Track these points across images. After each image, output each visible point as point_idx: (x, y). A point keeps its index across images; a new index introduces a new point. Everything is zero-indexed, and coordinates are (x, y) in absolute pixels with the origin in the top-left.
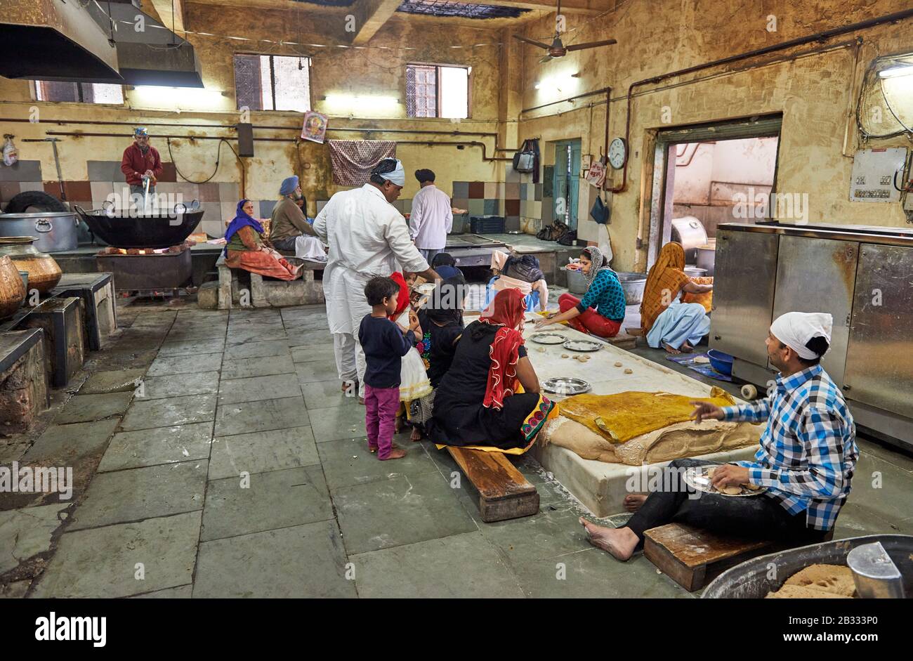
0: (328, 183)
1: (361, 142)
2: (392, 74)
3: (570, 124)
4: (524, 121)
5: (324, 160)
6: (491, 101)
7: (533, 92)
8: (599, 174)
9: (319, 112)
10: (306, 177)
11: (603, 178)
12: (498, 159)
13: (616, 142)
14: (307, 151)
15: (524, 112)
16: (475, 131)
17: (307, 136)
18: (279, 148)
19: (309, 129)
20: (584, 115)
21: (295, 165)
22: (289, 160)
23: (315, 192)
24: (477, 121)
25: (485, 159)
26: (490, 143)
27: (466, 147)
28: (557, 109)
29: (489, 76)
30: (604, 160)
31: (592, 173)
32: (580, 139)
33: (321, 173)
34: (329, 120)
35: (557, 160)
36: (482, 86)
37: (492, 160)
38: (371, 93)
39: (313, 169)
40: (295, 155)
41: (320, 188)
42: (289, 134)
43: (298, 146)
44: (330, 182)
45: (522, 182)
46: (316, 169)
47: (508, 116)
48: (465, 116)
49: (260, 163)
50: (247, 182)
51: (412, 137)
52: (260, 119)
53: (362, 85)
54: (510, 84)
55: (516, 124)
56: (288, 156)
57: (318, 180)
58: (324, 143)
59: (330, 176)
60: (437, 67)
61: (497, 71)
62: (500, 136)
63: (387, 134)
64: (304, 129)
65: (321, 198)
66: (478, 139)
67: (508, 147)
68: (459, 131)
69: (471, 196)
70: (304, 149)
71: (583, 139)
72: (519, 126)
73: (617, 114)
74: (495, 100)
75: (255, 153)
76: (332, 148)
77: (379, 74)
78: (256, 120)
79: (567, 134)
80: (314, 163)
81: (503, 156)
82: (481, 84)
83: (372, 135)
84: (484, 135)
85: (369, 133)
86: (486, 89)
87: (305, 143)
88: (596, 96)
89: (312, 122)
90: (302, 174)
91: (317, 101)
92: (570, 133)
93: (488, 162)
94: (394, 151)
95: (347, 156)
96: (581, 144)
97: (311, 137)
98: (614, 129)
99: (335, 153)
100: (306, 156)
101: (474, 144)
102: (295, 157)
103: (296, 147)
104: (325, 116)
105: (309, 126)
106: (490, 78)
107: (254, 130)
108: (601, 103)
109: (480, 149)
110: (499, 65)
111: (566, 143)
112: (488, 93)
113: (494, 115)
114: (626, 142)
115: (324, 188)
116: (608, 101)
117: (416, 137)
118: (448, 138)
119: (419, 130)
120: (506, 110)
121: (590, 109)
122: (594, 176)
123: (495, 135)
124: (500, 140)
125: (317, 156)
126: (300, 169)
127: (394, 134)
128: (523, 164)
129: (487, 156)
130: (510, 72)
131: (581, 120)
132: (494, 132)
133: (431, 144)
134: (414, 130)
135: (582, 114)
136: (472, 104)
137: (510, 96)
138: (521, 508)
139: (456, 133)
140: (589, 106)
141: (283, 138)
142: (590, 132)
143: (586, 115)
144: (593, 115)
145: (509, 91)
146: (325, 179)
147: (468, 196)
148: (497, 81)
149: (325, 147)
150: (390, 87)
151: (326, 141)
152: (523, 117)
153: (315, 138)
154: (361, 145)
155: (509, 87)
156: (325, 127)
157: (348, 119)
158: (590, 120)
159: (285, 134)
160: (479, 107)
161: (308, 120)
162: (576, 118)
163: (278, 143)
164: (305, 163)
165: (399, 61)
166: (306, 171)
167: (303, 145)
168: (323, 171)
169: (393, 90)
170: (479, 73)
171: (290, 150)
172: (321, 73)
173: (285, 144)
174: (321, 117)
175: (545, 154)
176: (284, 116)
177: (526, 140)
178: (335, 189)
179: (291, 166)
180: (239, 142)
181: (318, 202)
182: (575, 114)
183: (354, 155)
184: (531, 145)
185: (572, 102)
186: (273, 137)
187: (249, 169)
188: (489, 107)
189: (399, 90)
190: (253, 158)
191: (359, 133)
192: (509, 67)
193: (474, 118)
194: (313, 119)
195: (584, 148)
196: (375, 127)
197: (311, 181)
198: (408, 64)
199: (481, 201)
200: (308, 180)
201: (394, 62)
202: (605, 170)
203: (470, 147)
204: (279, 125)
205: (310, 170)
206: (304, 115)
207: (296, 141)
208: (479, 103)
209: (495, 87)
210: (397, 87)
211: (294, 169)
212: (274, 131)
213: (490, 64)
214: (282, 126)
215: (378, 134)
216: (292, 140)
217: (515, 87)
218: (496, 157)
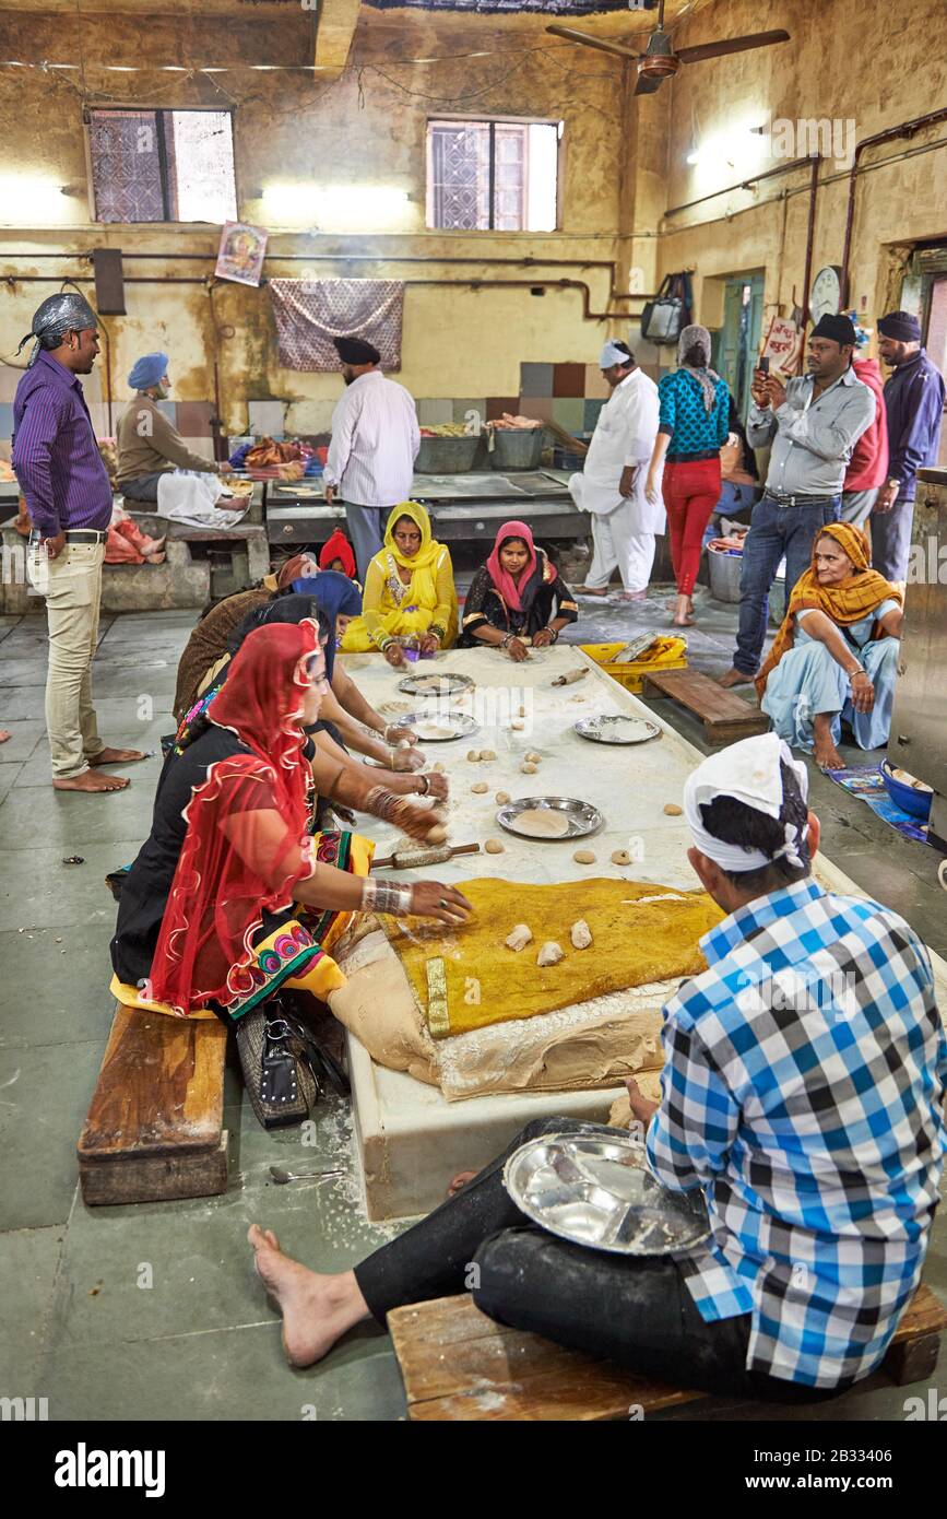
0: (270, 366)
1: (332, 283)
2: (397, 140)
3: (746, 238)
4: (670, 234)
5: (263, 319)
6: (603, 195)
7: (686, 172)
8: (787, 346)
9: (251, 222)
10: (227, 354)
11: (796, 352)
12: (616, 317)
13: (825, 275)
14: (229, 302)
15: (668, 214)
16: (568, 258)
17: (227, 271)
18: (175, 296)
19: (229, 257)
20: (772, 216)
21: (206, 328)
22: (194, 319)
23: (245, 383)
24: (572, 236)
25: (588, 316)
26: (599, 281)
27: (550, 292)
28: (726, 206)
29: (599, 139)
30: (800, 316)
31: (773, 344)
32: (762, 270)
33: (257, 345)
34: (270, 238)
35: (726, 317)
36: (585, 162)
37: (602, 318)
38: (354, 181)
39: (240, 338)
40: (206, 310)
41: (254, 376)
42: (193, 269)
43: (210, 290)
44: (274, 365)
45: (662, 364)
46: (247, 338)
47: (636, 225)
48: (550, 226)
49: (139, 326)
50: (115, 364)
51: (437, 272)
52: (137, 238)
53: (336, 164)
54: (641, 153)
55: (652, 241)
56: (191, 312)
57: (250, 360)
58: (260, 285)
59: (274, 351)
60: (492, 123)
61: (618, 129)
62: (620, 268)
63: (388, 266)
64: (221, 258)
65: (257, 395)
66: (574, 274)
67: (633, 291)
68: (535, 257)
69: (558, 393)
70: (223, 298)
71: (767, 270)
72: (660, 247)
73: (831, 211)
74: (613, 192)
75: (128, 308)
76: (276, 295)
77: (370, 143)
78: (129, 242)
79: (740, 259)
80: (243, 326)
81: (626, 309)
82: (581, 158)
83: (355, 268)
84: (587, 265)
85: (351, 263)
86: (594, 169)
87: (224, 287)
88: (796, 174)
89: (236, 244)
90: (220, 347)
91: (246, 201)
92: (747, 258)
93: (594, 323)
94: (400, 300)
95: (305, 312)
96: (763, 281)
97: (235, 273)
98: (824, 245)
99: (281, 305)
100: (228, 311)
101: (564, 284)
102: (205, 315)
103: (207, 294)
104: (263, 232)
105: (230, 251)
106: (601, 143)
107: (126, 263)
108: (801, 190)
109: (577, 294)
110: (622, 116)
111: (742, 279)
112: (597, 176)
113: (610, 224)
114: (843, 274)
115: (263, 376)
116: (815, 185)
117: (447, 272)
118: (513, 273)
119: (450, 257)
120: (632, 213)
121: (783, 202)
122: (778, 351)
123: (610, 265)
124: (621, 275)
125: (248, 313)
126: (216, 339)
127: (400, 265)
128: (657, 326)
129: (593, 310)
130: (641, 131)
131: (767, 229)
132: (607, 258)
133: (476, 285)
134: (443, 256)
135: (772, 215)
136: (566, 199)
137: (642, 180)
138: (174, 1180)
139: (528, 262)
140: (780, 198)
141: (182, 277)
142: (782, 254)
143: (777, 218)
144: (789, 216)
145: (639, 169)
146: (264, 360)
147: (550, 391)
148: (616, 152)
149: (263, 294)
150: (393, 168)
151: (263, 283)
152: (668, 225)
153: (242, 276)
154: (333, 289)
155: (639, 162)
156: (262, 254)
157: (308, 236)
158: (781, 228)
159: (184, 268)
160: (578, 205)
161: (230, 240)
162: (758, 224)
163: (172, 287)
164: (225, 327)
165: (412, 112)
166: (227, 342)
167: (221, 290)
168: (260, 342)
169: (399, 173)
170: (579, 133)
171: (196, 300)
172: (253, 143)
173: (185, 289)
174: (255, 233)
175: (703, 306)
176: (182, 233)
177: (669, 276)
178: (283, 377)
179: (199, 333)
180: (97, 287)
181: (251, 404)
182: (756, 214)
183: (319, 310)
184: (677, 286)
185: (750, 188)
186: (163, 276)
187: (120, 339)
188: (599, 207)
189: (410, 174)
190: (125, 318)
191: (330, 265)
192: (641, 120)
193: (566, 229)
194: (239, 238)
195: (770, 290)
196: (363, 251)
197: (237, 361)
198: (430, 119)
199: (579, 402)
200: (231, 361)
201: (401, 115)
202: (799, 337)
203: (558, 290)
204: (172, 252)
205: (235, 340)
206: (221, 229)
207: (205, 281)
208: (579, 199)
209: (612, 164)
210: (408, 167)
211: (204, 337)
212: (163, 263)
213: (602, 114)
214: (179, 253)
215: (368, 267)
216: (198, 281)
217: (653, 161)
218: (611, 312)
